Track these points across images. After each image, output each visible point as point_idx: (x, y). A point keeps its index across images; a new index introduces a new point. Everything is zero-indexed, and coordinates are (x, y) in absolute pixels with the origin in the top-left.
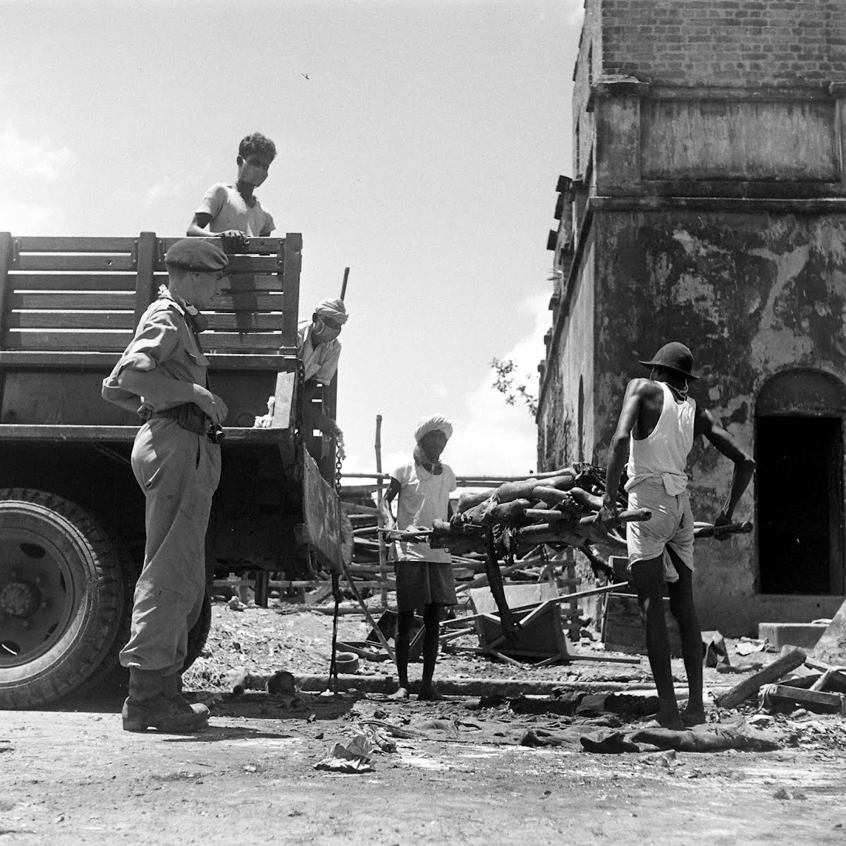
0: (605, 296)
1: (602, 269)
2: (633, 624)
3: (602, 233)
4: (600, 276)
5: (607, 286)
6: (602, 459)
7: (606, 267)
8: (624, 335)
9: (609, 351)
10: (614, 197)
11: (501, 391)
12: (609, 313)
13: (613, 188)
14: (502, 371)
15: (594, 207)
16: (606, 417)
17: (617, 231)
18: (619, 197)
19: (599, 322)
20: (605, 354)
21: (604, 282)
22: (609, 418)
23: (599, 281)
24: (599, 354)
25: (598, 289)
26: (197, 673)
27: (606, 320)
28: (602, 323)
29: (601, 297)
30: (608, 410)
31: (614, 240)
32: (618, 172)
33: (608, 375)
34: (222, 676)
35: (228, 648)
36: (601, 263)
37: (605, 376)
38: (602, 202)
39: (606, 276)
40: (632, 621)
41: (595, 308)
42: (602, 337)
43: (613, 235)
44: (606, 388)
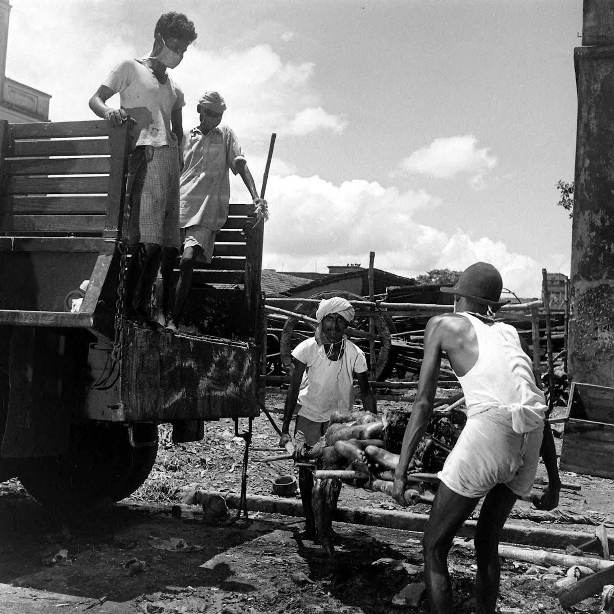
0: (587, 138)
1: (585, 114)
2: (587, 448)
3: (587, 80)
4: (583, 120)
5: (589, 129)
6: (578, 290)
7: (589, 112)
8: (603, 176)
9: (588, 190)
10: (599, 45)
11: (566, 207)
12: (589, 155)
13: (598, 37)
14: (566, 191)
15: (579, 55)
16: (584, 251)
17: (601, 78)
18: (603, 45)
19: (580, 163)
20: (585, 193)
21: (587, 126)
22: (586, 253)
23: (582, 125)
24: (579, 193)
25: (581, 132)
26: (157, 487)
27: (587, 162)
28: (583, 165)
29: (583, 140)
30: (585, 246)
31: (597, 86)
32: (604, 21)
33: (587, 213)
34: (177, 491)
35: (195, 462)
36: (585, 108)
37: (584, 213)
38: (587, 51)
39: (589, 121)
40: (586, 445)
41: (577, 151)
42: (582, 178)
43: (597, 82)
44: (584, 225)
